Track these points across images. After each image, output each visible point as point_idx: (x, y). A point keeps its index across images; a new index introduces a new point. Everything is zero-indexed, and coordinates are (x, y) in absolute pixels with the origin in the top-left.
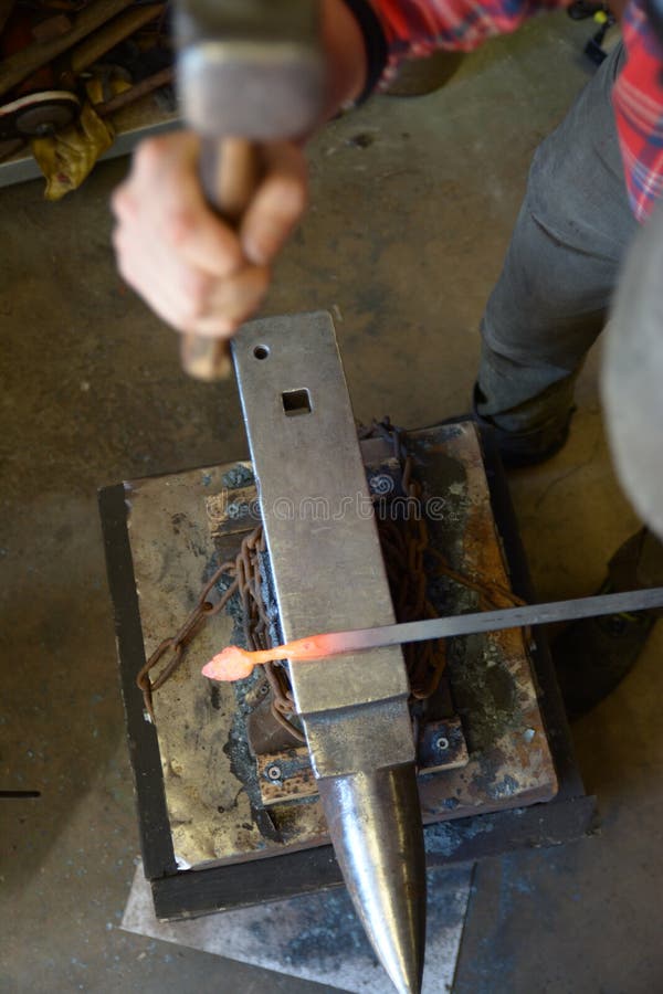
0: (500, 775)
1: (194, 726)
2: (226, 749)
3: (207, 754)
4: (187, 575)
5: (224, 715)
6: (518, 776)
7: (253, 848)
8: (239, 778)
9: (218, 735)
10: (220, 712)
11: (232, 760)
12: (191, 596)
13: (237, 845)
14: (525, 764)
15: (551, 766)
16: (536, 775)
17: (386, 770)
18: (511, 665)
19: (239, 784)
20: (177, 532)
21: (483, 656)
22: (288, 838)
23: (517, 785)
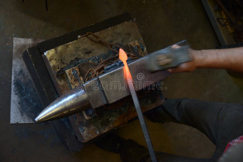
0: (84, 128)
1: (80, 49)
2: (76, 58)
3: (74, 54)
4: (116, 40)
5: (85, 56)
6: (85, 132)
7: (54, 70)
8: (70, 63)
9: (79, 56)
10: (85, 55)
11: (74, 60)
12: (111, 41)
13: (54, 66)
14: (88, 133)
15: (89, 140)
16: (86, 136)
17: (89, 102)
18: (111, 125)
19: (68, 63)
20: (126, 35)
21: (112, 117)
22: (58, 78)
23: (83, 132)
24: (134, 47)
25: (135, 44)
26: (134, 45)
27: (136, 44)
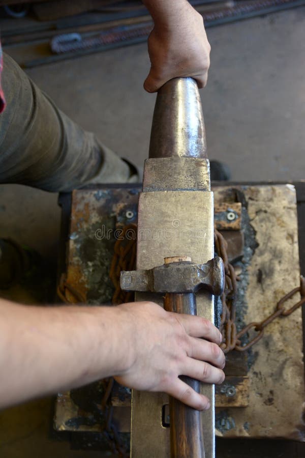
0: (102, 202)
1: (276, 262)
2: (257, 245)
3: (269, 244)
4: (267, 360)
5: (256, 265)
6: (93, 199)
7: (250, 189)
8: (252, 227)
9: (261, 253)
10: (258, 267)
11: (255, 238)
12: (267, 344)
13: (258, 192)
14: (87, 205)
15: (74, 201)
16: (83, 198)
19: (253, 224)
20: (271, 392)
22: (229, 190)
23: (95, 195)
24: (236, 387)
25: (243, 395)
26: (241, 391)
27: (240, 397)
